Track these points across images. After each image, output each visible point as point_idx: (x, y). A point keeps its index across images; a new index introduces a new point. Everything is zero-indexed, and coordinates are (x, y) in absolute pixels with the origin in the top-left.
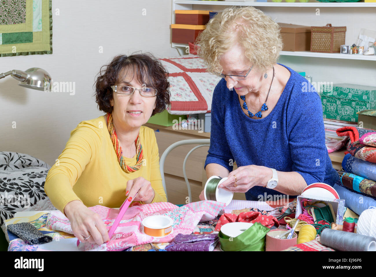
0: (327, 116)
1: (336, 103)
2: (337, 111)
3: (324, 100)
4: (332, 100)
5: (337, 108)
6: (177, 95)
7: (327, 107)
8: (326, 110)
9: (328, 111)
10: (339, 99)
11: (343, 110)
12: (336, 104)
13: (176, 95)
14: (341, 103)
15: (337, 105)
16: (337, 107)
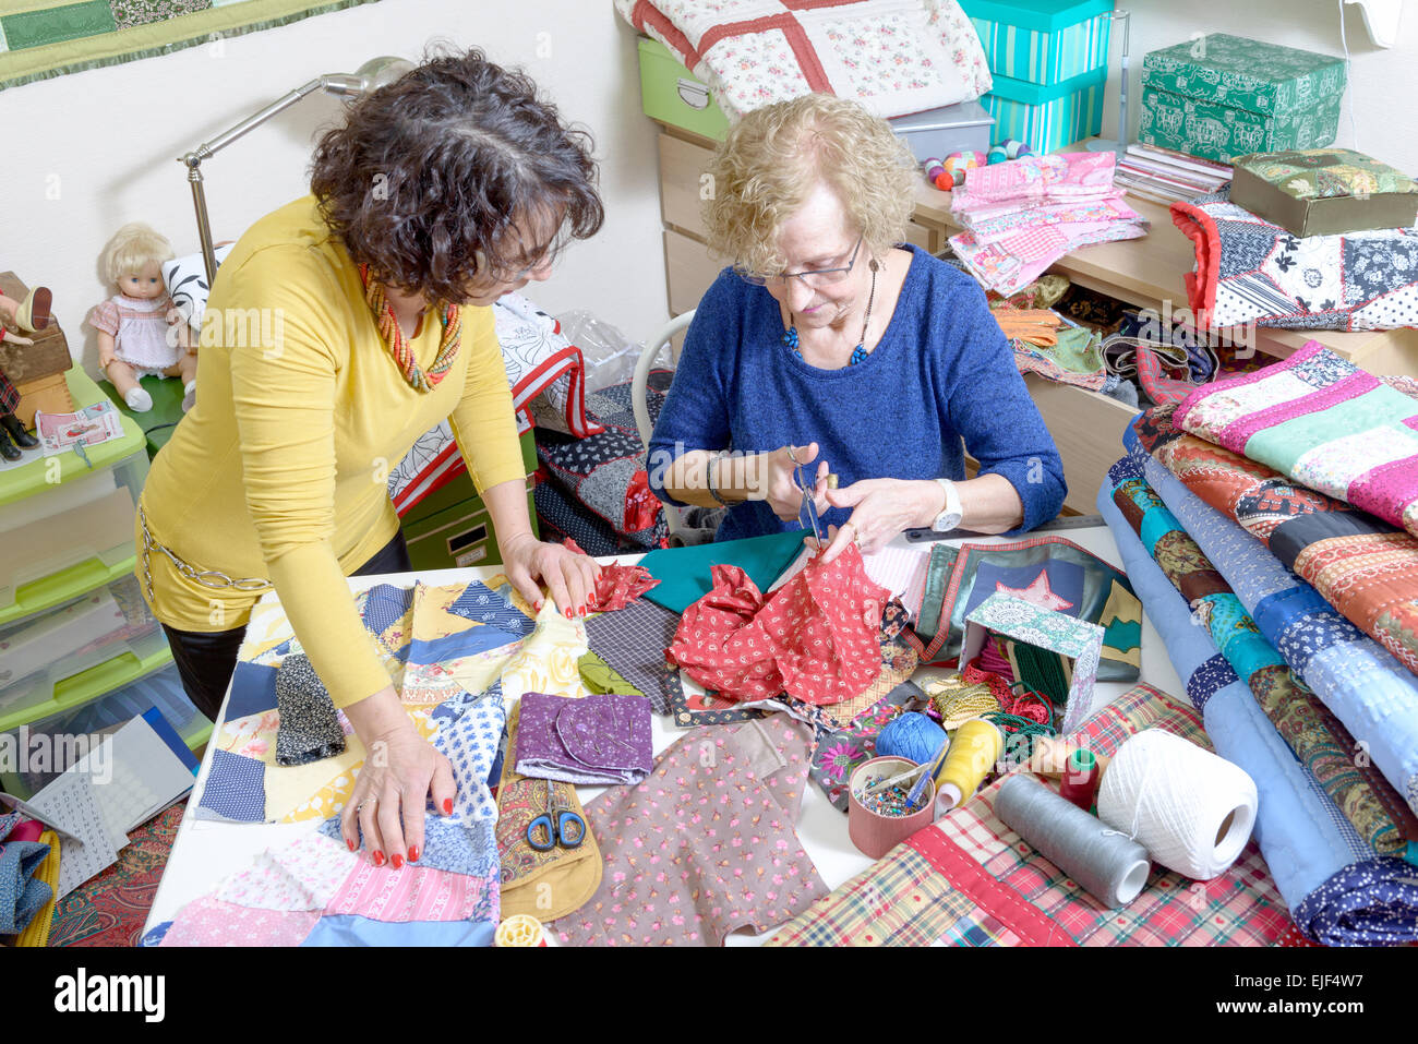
0: (1155, 140)
1: (1182, 107)
2: (1182, 131)
3: (1152, 96)
4: (1174, 100)
5: (1183, 122)
6: (761, 91)
7: (1158, 115)
8: (1154, 122)
9: (1161, 128)
10: (1192, 99)
11: (1199, 130)
12: (1182, 109)
13: (757, 93)
14: (1196, 111)
15: (1185, 114)
16: (1185, 117)
